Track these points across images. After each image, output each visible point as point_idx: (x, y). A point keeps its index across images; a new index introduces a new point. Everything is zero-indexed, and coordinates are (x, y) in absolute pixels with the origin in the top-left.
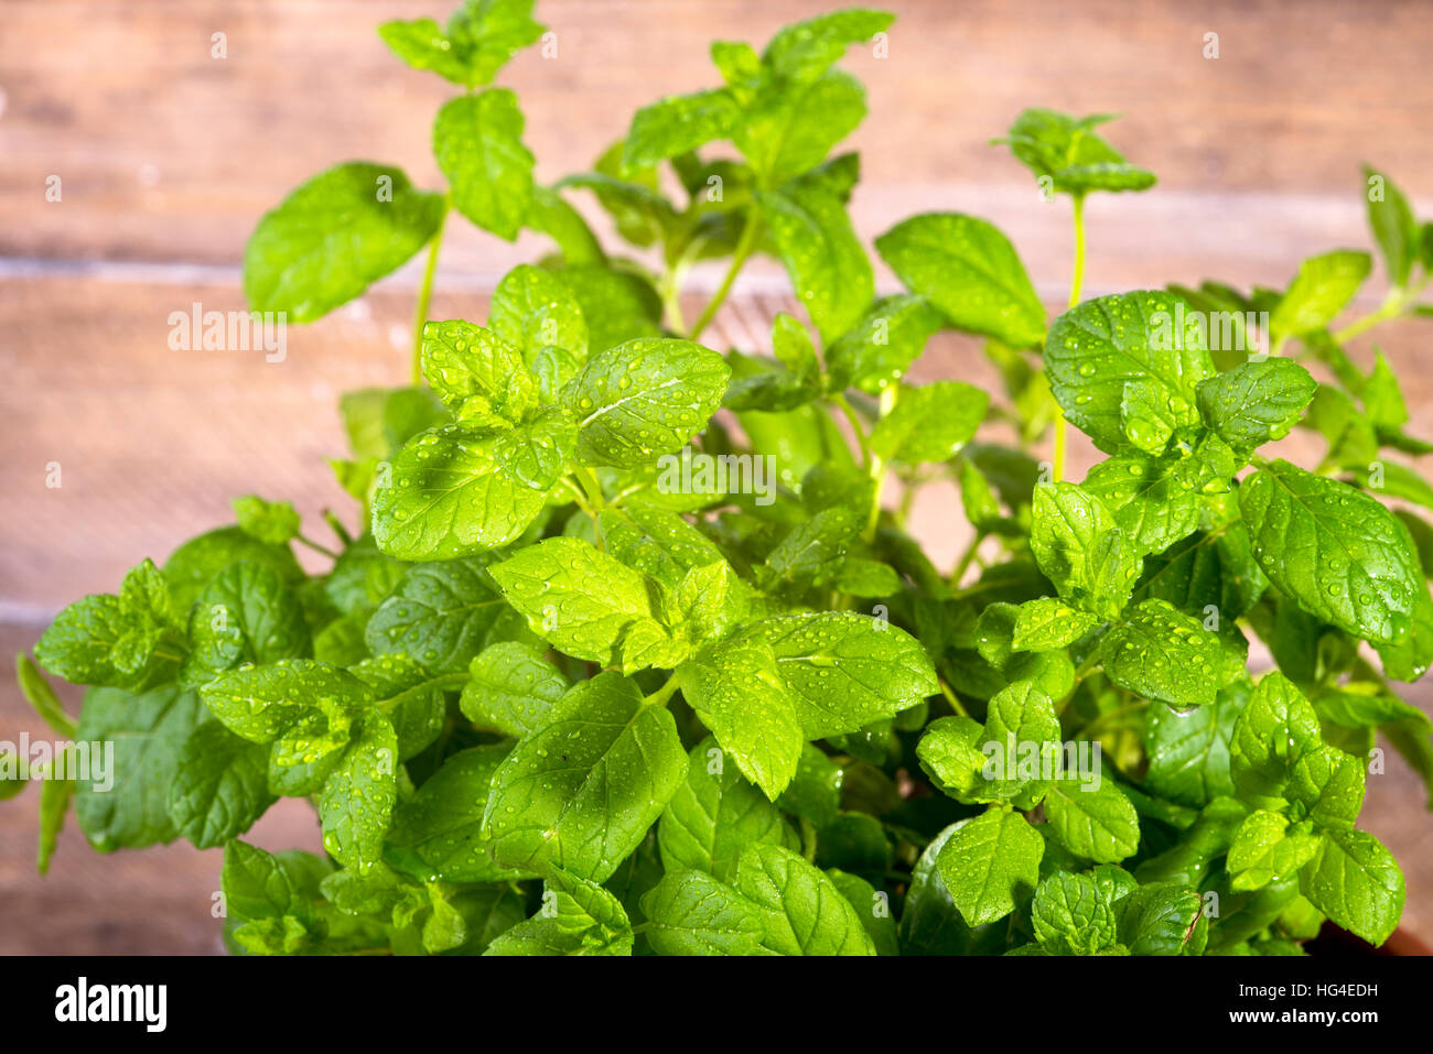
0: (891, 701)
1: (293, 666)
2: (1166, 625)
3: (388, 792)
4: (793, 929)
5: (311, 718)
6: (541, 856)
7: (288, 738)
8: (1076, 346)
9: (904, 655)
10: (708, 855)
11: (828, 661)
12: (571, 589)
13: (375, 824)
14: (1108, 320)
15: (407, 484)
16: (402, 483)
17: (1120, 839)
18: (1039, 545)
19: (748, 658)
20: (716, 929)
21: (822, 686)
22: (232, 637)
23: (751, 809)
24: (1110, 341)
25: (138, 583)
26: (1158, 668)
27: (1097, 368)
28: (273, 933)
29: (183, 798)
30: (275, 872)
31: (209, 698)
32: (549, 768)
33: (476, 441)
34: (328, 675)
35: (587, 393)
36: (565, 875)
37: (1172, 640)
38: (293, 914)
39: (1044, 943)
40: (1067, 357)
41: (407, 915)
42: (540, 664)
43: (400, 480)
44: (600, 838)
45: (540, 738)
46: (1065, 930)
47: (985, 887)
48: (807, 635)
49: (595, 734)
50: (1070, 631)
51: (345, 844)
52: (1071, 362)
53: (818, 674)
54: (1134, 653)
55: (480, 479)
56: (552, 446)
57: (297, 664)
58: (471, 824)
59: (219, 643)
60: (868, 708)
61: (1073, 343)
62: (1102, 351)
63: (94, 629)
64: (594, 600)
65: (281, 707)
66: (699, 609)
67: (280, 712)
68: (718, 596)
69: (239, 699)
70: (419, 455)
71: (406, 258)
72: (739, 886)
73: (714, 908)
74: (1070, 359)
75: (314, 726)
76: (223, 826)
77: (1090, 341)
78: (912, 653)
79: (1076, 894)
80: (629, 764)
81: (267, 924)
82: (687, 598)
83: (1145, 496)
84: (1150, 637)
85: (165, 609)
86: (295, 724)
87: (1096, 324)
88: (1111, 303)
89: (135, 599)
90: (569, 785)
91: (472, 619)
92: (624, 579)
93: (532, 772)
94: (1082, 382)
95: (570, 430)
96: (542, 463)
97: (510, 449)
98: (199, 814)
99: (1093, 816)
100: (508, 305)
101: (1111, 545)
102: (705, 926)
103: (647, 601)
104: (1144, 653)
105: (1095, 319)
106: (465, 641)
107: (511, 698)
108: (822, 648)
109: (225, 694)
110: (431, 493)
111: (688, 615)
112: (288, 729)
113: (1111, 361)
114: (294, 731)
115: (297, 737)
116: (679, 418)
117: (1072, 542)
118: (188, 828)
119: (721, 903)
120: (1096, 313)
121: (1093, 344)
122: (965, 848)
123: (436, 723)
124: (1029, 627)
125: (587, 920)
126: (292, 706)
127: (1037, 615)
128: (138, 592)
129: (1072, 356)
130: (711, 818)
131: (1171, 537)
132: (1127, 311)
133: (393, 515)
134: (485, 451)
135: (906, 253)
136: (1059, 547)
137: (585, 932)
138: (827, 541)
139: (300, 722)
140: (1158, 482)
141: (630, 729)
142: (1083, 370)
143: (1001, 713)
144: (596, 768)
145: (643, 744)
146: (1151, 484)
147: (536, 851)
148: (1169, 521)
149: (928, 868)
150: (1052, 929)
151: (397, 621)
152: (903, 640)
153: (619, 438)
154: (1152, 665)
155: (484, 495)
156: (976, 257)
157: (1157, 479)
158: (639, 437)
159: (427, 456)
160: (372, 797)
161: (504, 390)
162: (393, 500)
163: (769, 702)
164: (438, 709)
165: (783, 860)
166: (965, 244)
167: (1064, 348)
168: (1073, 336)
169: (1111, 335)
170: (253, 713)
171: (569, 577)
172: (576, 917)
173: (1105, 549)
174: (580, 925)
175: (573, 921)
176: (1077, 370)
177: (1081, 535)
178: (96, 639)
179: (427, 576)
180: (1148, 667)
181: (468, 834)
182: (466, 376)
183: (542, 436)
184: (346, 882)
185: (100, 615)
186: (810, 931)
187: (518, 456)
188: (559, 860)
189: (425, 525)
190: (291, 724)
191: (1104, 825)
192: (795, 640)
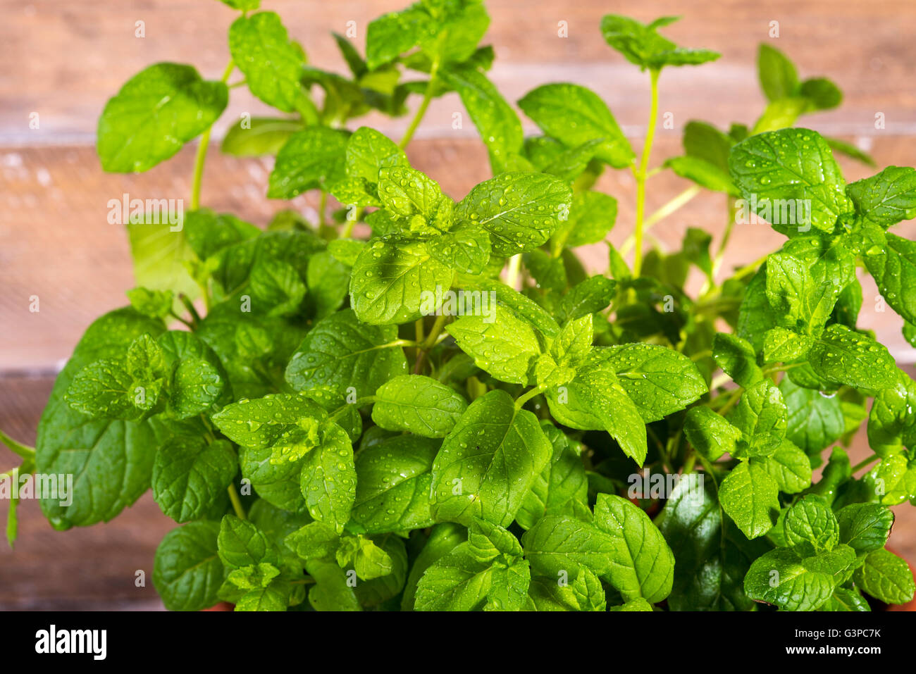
0: (682, 399)
1: (277, 398)
2: (850, 340)
3: (352, 477)
4: (629, 549)
5: (290, 432)
6: (468, 512)
7: (277, 446)
8: (754, 165)
9: (686, 369)
10: (543, 505)
11: (638, 375)
12: (497, 338)
13: (345, 499)
14: (772, 148)
15: (371, 275)
16: (368, 274)
17: (800, 477)
18: (772, 294)
19: (603, 376)
20: (583, 552)
21: (637, 391)
22: (214, 382)
23: (570, 474)
24: (776, 161)
25: (140, 349)
26: (855, 368)
27: (771, 180)
28: (253, 575)
29: (165, 490)
30: (256, 535)
31: (219, 423)
32: (469, 454)
33: (406, 244)
34: (301, 402)
35: (475, 209)
36: (485, 524)
37: (859, 349)
38: (267, 561)
39: (794, 546)
40: (749, 173)
41: (346, 557)
42: (442, 388)
43: (366, 273)
44: (505, 498)
45: (460, 436)
46: (808, 537)
47: (754, 514)
48: (622, 359)
49: (493, 431)
50: (800, 348)
51: (326, 513)
52: (753, 176)
53: (633, 384)
54: (836, 360)
55: (413, 268)
56: (476, 245)
57: (280, 398)
58: (382, 495)
59: (204, 386)
60: (669, 404)
61: (752, 164)
62: (772, 168)
63: (106, 382)
64: (511, 344)
65: (269, 426)
66: (575, 347)
67: (269, 429)
68: (589, 337)
69: (242, 422)
70: (375, 255)
71: (208, 125)
72: (597, 523)
73: (581, 539)
74: (752, 174)
75: (293, 437)
76: (195, 507)
77: (763, 162)
78: (690, 367)
79: (814, 514)
80: (517, 449)
81: (249, 569)
82: (568, 340)
83: (824, 258)
84: (844, 348)
85: (160, 366)
86: (280, 437)
87: (765, 151)
88: (772, 137)
89: (139, 360)
90: (483, 465)
91: (359, 361)
92: (524, 329)
93: (459, 458)
94: (763, 188)
95: (484, 234)
96: (471, 257)
97: (446, 248)
98: (177, 500)
99: (784, 464)
100: (359, 154)
101: (824, 291)
102: (574, 550)
103: (538, 343)
104: (842, 359)
105: (763, 148)
106: (357, 375)
107: (419, 411)
108: (633, 367)
109: (231, 419)
110: (387, 280)
111: (568, 350)
112: (276, 440)
113: (779, 174)
114: (280, 441)
115: (283, 444)
116: (543, 223)
117: (791, 291)
118: (170, 510)
119: (586, 535)
120: (763, 144)
121: (765, 164)
122: (735, 490)
123: (357, 431)
124: (773, 347)
125: (495, 552)
126: (277, 424)
127: (777, 339)
128: (140, 355)
129: (753, 172)
130: (546, 481)
131: (843, 284)
132: (785, 142)
133: (365, 296)
134: (413, 250)
135: (542, 110)
136: (783, 294)
137: (494, 560)
138: (594, 298)
139: (283, 435)
140: (829, 250)
141: (512, 426)
142: (763, 181)
143: (750, 403)
144: (497, 452)
145: (523, 436)
146: (825, 251)
147: (465, 510)
148: (841, 273)
149: (673, 503)
150: (799, 538)
151: (308, 365)
152: (683, 359)
153: (501, 238)
154: (851, 366)
155: (418, 279)
156: (587, 111)
157: (829, 248)
158: (516, 237)
159: (380, 256)
160: (342, 481)
161: (435, 210)
162: (364, 286)
163: (625, 404)
164: (357, 422)
165: (620, 505)
166: (579, 103)
167: (746, 167)
168: (750, 159)
169: (777, 157)
170: (252, 430)
171: (495, 329)
172: (489, 550)
173: (820, 294)
174: (490, 555)
175: (487, 553)
176: (759, 181)
177: (796, 286)
178: (107, 388)
179: (325, 334)
180: (848, 368)
181: (382, 501)
182: (407, 202)
183: (467, 238)
184: (302, 538)
185: (109, 372)
186: (639, 549)
187: (454, 253)
188: (480, 515)
189: (387, 303)
190: (277, 436)
191: (791, 470)
192: (614, 363)
